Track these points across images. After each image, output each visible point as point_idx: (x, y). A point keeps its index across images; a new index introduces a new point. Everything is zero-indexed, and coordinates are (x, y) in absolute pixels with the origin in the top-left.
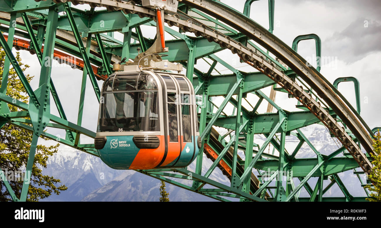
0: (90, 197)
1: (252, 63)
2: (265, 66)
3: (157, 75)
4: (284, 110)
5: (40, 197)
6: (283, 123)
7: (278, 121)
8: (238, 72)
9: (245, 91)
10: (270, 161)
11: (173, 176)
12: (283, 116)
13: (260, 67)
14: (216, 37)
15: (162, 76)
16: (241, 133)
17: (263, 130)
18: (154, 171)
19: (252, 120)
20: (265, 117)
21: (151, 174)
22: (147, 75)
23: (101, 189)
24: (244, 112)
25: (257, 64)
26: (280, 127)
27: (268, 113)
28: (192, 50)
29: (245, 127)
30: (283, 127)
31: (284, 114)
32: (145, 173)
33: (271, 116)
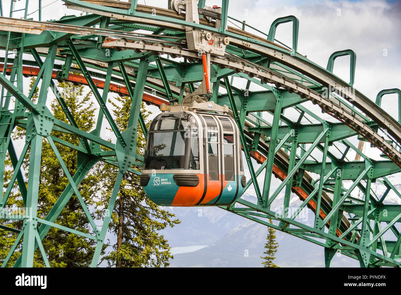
0: (235, 230)
1: (333, 114)
2: (345, 117)
3: (199, 116)
4: (370, 159)
5: (156, 229)
6: (368, 170)
7: (364, 168)
8: (325, 122)
9: (331, 139)
10: (360, 205)
11: (258, 215)
12: (369, 164)
13: (341, 118)
14: (295, 88)
15: (203, 116)
16: (330, 178)
17: (351, 176)
18: (240, 210)
19: (341, 167)
20: (353, 164)
21: (238, 212)
22: (190, 116)
23: (245, 224)
24: (333, 159)
25: (337, 115)
26: (366, 174)
27: (356, 161)
28: (279, 101)
29: (333, 173)
30: (369, 175)
31: (371, 163)
32: (232, 211)
33: (358, 164)
